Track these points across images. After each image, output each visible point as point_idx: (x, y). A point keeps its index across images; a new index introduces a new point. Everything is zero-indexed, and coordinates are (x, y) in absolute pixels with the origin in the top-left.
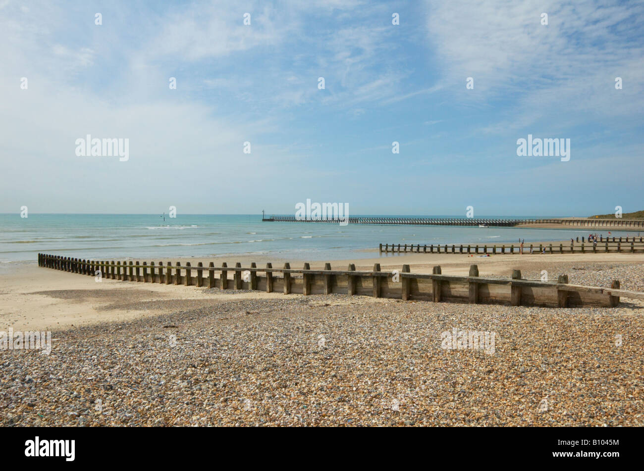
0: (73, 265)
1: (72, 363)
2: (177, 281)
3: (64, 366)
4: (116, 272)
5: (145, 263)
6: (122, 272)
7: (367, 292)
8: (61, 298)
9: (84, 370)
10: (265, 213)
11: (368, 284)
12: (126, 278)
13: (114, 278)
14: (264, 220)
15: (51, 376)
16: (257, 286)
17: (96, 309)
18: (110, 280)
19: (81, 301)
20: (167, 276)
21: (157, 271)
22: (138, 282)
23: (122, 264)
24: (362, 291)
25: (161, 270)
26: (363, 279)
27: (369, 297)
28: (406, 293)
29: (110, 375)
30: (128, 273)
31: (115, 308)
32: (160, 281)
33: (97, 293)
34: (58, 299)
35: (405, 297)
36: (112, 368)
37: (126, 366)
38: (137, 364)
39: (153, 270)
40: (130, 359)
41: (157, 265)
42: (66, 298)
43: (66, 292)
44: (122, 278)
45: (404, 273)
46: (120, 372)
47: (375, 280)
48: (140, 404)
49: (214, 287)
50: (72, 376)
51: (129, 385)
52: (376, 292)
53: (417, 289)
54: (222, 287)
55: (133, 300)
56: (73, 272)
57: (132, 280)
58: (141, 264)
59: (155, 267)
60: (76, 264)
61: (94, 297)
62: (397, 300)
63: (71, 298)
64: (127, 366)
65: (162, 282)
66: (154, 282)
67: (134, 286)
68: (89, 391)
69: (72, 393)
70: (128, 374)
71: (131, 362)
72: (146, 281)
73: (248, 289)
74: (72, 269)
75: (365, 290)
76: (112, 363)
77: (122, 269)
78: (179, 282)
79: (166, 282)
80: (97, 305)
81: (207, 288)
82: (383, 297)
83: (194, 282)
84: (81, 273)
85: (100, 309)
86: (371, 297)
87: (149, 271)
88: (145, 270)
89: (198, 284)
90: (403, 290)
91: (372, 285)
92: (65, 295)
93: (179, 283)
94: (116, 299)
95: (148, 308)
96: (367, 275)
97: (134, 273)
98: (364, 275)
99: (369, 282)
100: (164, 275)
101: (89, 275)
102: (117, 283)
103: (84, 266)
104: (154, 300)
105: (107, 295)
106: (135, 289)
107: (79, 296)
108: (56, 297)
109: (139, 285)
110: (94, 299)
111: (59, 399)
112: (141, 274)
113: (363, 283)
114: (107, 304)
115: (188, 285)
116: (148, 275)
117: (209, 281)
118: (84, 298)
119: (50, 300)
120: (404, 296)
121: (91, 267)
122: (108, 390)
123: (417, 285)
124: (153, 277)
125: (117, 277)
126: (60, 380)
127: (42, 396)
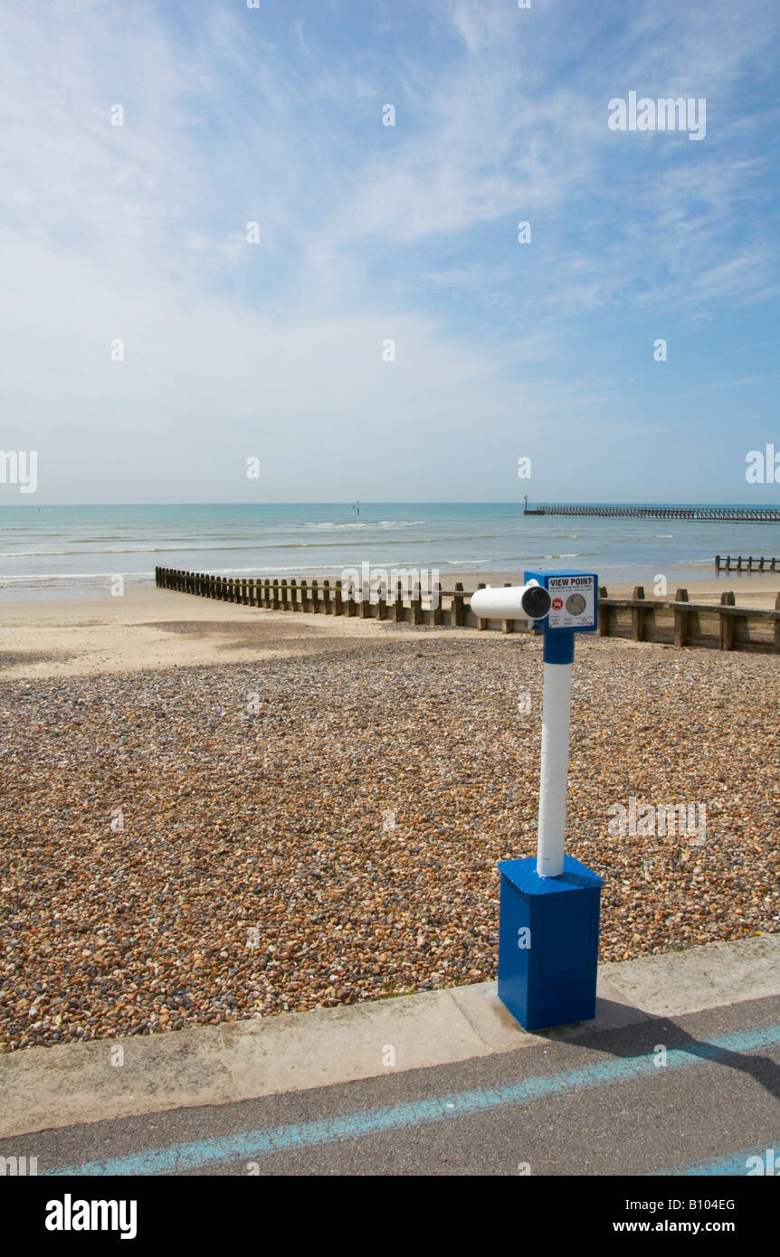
0: (203, 584)
1: (130, 690)
2: (350, 611)
3: (121, 692)
4: (263, 596)
5: (304, 583)
6: (272, 596)
7: (626, 632)
8: (175, 632)
9: (140, 698)
10: (529, 501)
11: (626, 620)
12: (277, 607)
13: (260, 606)
14: (527, 513)
15: (104, 701)
16: (464, 620)
17: (217, 647)
18: (255, 609)
19: (202, 636)
20: (334, 603)
21: (321, 596)
22: (295, 611)
23: (271, 584)
24: (617, 629)
25: (326, 593)
26: (617, 611)
27: (625, 640)
28: (680, 633)
29: (168, 704)
30: (280, 599)
31: (243, 646)
32: (325, 611)
33: (226, 627)
34: (172, 634)
35: (678, 642)
36: (173, 697)
37: (188, 697)
38: (202, 696)
39: (315, 593)
40: (196, 690)
41: (321, 585)
42: (182, 632)
43: (185, 623)
44: (272, 605)
45: (677, 603)
46: (180, 702)
47: (635, 614)
48: (187, 731)
49: (403, 620)
50: (125, 702)
51: (184, 714)
52: (636, 633)
53: (698, 629)
54: (413, 621)
55: (273, 636)
56: (203, 596)
57: (286, 609)
58: (299, 584)
59: (318, 589)
60: (208, 584)
61: (221, 632)
62: (663, 645)
63: (189, 632)
64: (190, 696)
65: (329, 613)
66: (316, 612)
67: (288, 617)
68: (139, 717)
69: (120, 717)
70: (187, 704)
71: (196, 693)
72: (306, 611)
73: (450, 624)
74: (202, 591)
75: (621, 629)
76: (175, 692)
77: (271, 591)
78: (352, 612)
79: (334, 612)
80: (221, 643)
81: (391, 621)
82: (647, 641)
83: (373, 613)
84: (214, 598)
85: (225, 647)
86: (629, 641)
87: (309, 595)
88: (304, 593)
89: (378, 616)
90: (675, 629)
91: (630, 621)
92: (182, 628)
93: (353, 614)
94: (250, 635)
95: (288, 647)
96: (623, 605)
97: (289, 599)
98: (618, 604)
99: (627, 616)
100: (331, 602)
101: (226, 600)
102: (264, 612)
103: (219, 586)
104: (304, 637)
105: (240, 630)
106: (285, 621)
107: (200, 630)
108: (169, 631)
109: (295, 616)
110: (221, 634)
111: (106, 721)
112: (299, 600)
113: (618, 618)
114: (232, 641)
115: (366, 617)
116: (308, 600)
117: (395, 611)
118: (207, 633)
119: (160, 634)
120: (677, 639)
121: (228, 588)
122: (160, 717)
123: (698, 623)
124: (315, 605)
125: (265, 604)
126: (112, 705)
127: (90, 717)
